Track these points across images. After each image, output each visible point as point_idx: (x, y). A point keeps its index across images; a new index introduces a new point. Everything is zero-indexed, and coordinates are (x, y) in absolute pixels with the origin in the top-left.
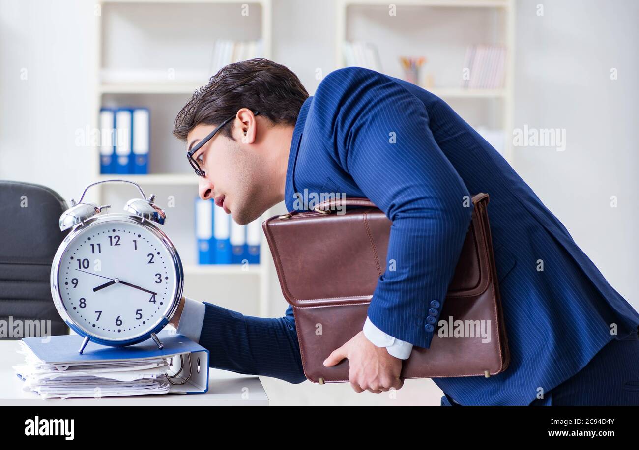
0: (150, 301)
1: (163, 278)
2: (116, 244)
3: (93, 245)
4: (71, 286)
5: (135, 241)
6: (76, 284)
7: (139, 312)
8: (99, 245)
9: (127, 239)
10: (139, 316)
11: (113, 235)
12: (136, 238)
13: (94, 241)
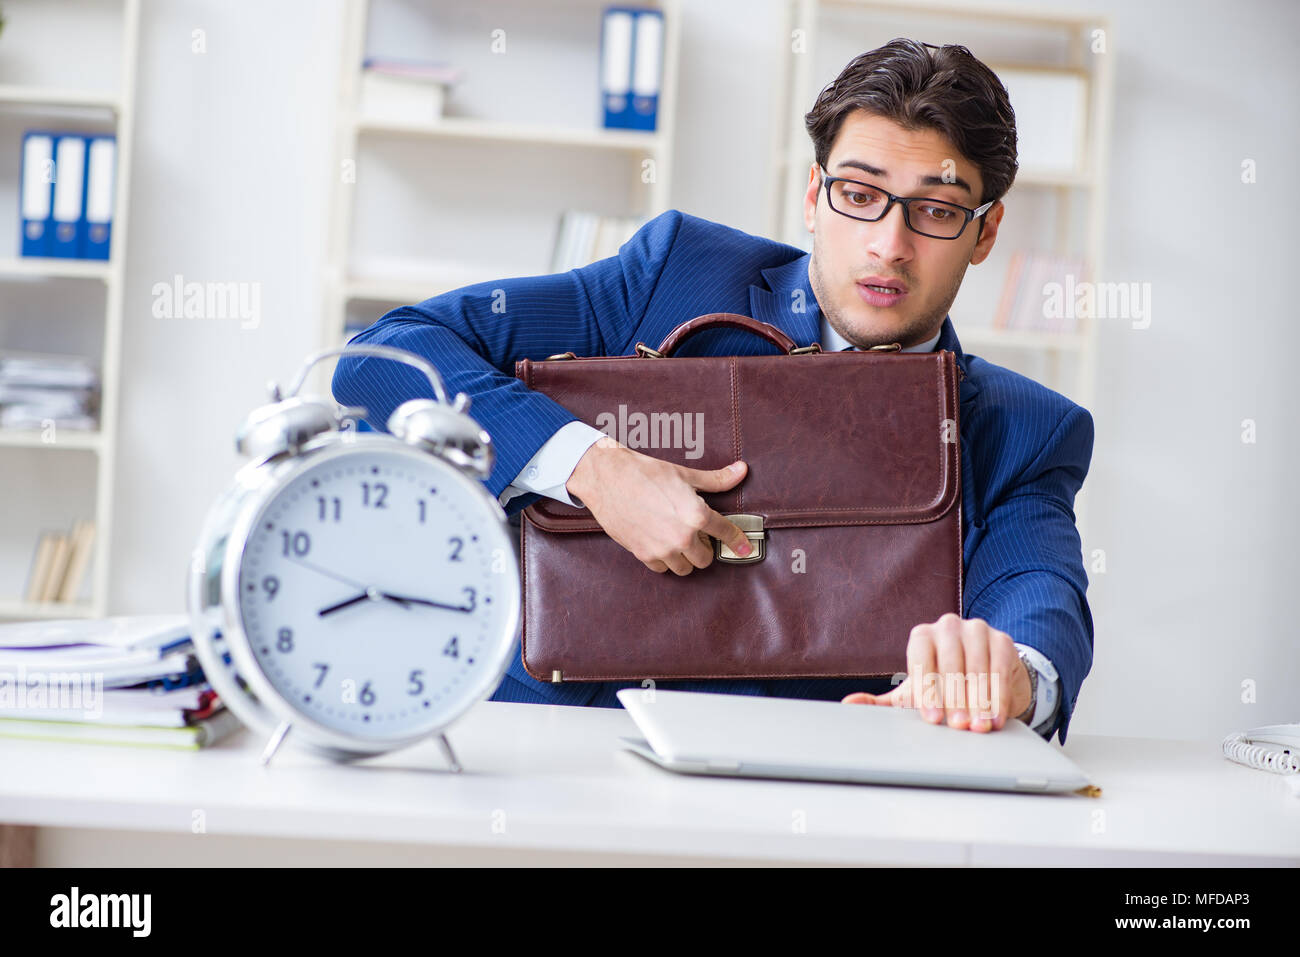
0: (446, 652)
1: (480, 599)
2: (379, 504)
3: (322, 501)
4: (261, 594)
5: (422, 503)
6: (273, 592)
7: (418, 678)
8: (337, 502)
9: (403, 494)
10: (415, 687)
11: (372, 480)
12: (425, 495)
13: (329, 491)
